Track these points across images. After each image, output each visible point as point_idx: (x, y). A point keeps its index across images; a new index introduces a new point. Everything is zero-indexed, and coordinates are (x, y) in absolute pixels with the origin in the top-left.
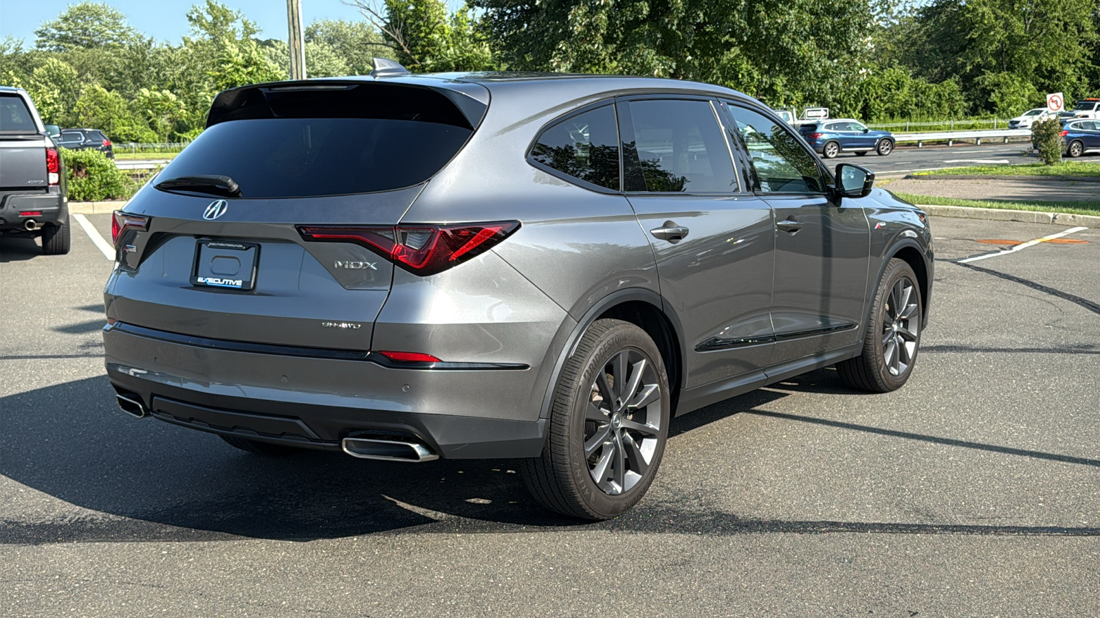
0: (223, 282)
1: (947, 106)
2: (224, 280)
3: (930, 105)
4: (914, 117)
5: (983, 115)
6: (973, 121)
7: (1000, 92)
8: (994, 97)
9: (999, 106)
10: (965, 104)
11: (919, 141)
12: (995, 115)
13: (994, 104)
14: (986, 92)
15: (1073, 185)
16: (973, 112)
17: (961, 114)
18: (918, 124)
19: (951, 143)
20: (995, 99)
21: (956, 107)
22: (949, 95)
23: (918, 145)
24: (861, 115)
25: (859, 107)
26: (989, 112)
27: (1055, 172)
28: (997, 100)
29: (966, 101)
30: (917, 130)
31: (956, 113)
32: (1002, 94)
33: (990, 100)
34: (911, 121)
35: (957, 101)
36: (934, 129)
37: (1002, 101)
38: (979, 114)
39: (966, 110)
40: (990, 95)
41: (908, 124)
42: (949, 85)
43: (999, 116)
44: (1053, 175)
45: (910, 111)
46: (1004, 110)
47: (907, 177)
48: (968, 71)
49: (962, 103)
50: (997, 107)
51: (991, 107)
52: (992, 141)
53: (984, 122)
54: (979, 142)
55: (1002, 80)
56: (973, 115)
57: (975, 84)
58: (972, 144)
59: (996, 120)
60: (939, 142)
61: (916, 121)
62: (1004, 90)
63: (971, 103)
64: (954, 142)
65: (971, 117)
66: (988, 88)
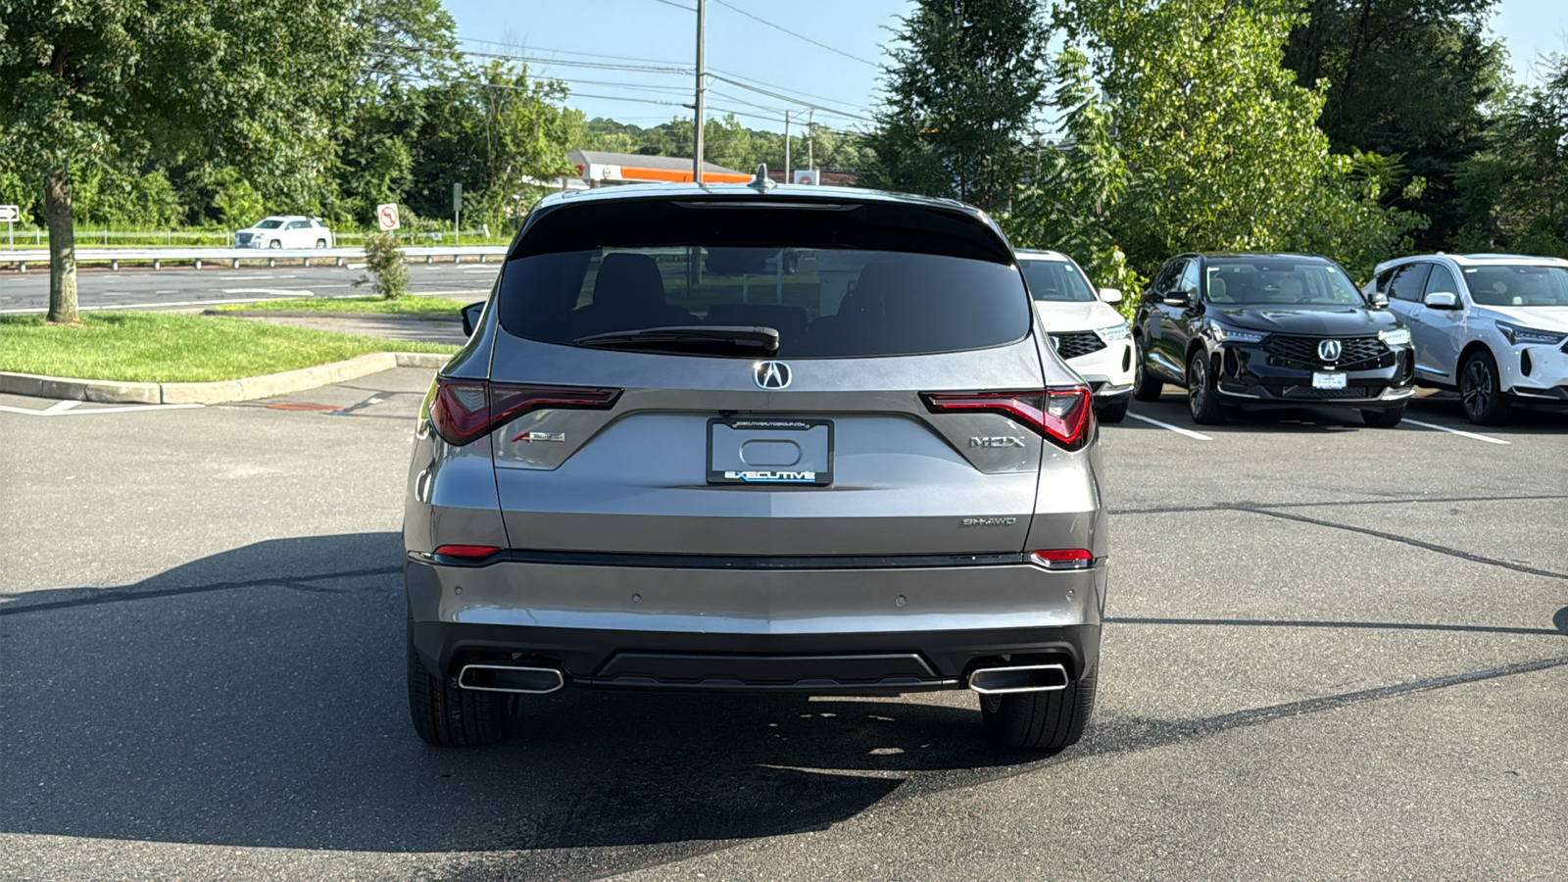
0: (778, 476)
1: (155, 209)
2: (778, 474)
3: (131, 208)
4: (114, 225)
5: (207, 225)
6: (194, 233)
7: (226, 195)
8: (219, 201)
9: (229, 214)
10: (180, 209)
11: (156, 260)
12: (224, 226)
13: (220, 210)
14: (207, 194)
15: (440, 326)
16: (192, 219)
17: (174, 223)
18: (120, 235)
19: (199, 264)
20: (222, 204)
21: (168, 213)
22: (157, 193)
23: (153, 266)
24: (32, 218)
25: (30, 206)
26: (214, 222)
27: (409, 309)
28: (225, 205)
29: (181, 204)
30: (119, 243)
31: (167, 221)
32: (230, 198)
33: (214, 205)
34: (109, 230)
35: (168, 204)
36: (144, 243)
37: (231, 206)
38: (200, 224)
39: (180, 217)
40: (212, 198)
41: (106, 234)
42: (156, 181)
43: (230, 227)
44: (409, 313)
45: (109, 215)
46: (235, 220)
47: (207, 313)
48: (180, 163)
49: (176, 209)
50: (224, 214)
51: (216, 214)
52: (248, 262)
53: (210, 235)
54: (237, 264)
55: (227, 178)
56: (192, 225)
57: (189, 181)
58: (226, 267)
59: (226, 234)
60: (182, 263)
61: (117, 231)
62: (232, 191)
63: (187, 208)
64: (203, 263)
65: (190, 228)
66: (209, 188)
